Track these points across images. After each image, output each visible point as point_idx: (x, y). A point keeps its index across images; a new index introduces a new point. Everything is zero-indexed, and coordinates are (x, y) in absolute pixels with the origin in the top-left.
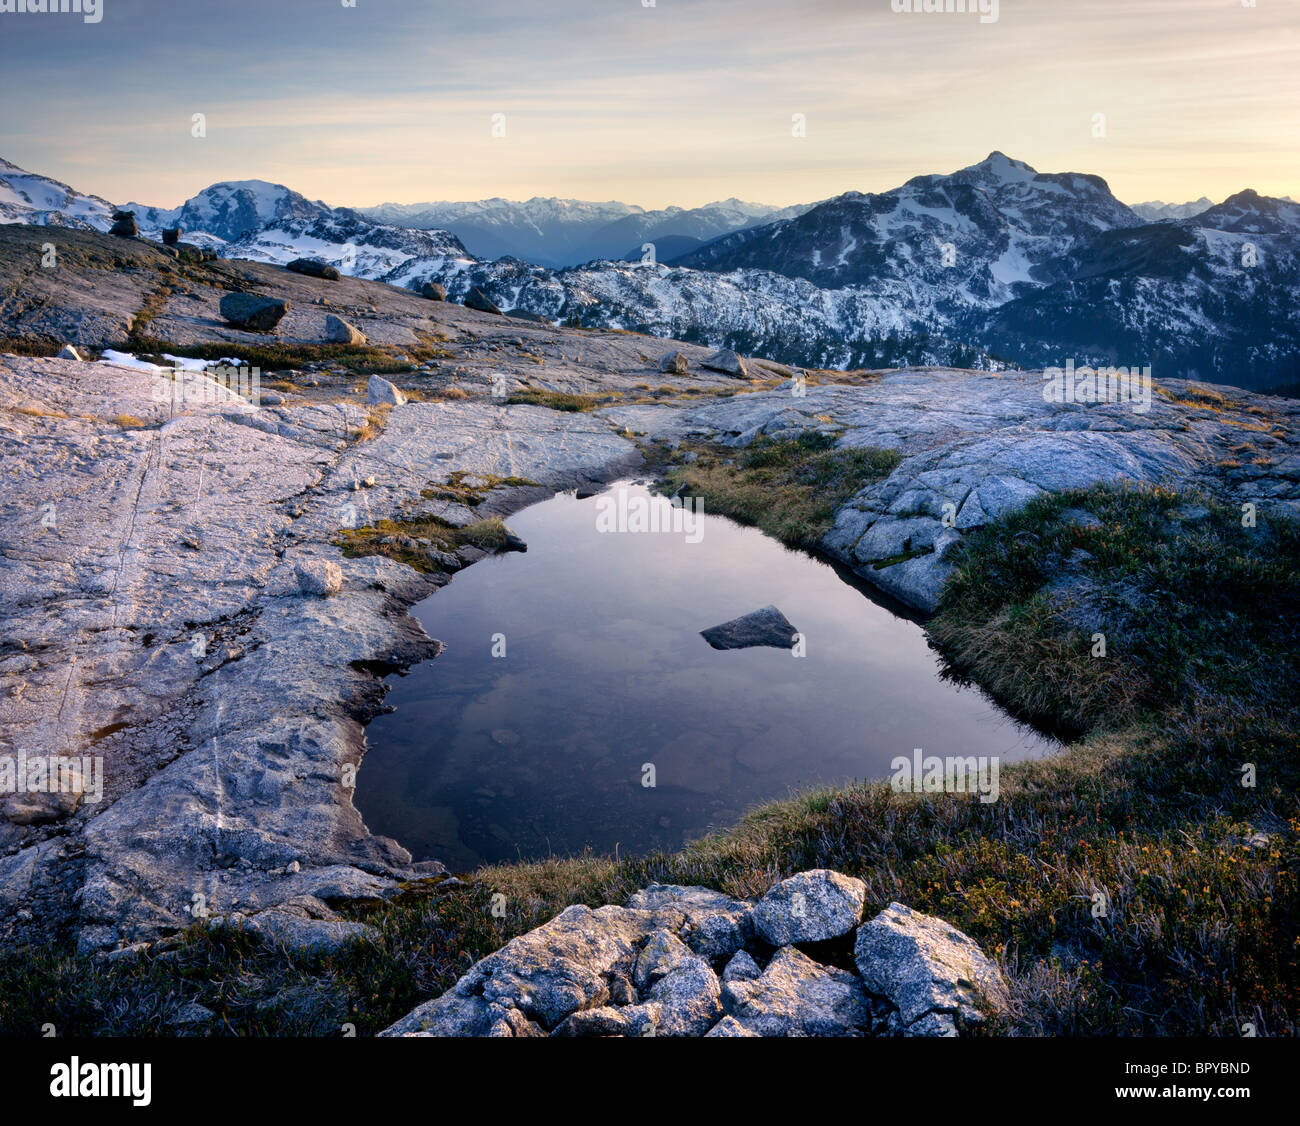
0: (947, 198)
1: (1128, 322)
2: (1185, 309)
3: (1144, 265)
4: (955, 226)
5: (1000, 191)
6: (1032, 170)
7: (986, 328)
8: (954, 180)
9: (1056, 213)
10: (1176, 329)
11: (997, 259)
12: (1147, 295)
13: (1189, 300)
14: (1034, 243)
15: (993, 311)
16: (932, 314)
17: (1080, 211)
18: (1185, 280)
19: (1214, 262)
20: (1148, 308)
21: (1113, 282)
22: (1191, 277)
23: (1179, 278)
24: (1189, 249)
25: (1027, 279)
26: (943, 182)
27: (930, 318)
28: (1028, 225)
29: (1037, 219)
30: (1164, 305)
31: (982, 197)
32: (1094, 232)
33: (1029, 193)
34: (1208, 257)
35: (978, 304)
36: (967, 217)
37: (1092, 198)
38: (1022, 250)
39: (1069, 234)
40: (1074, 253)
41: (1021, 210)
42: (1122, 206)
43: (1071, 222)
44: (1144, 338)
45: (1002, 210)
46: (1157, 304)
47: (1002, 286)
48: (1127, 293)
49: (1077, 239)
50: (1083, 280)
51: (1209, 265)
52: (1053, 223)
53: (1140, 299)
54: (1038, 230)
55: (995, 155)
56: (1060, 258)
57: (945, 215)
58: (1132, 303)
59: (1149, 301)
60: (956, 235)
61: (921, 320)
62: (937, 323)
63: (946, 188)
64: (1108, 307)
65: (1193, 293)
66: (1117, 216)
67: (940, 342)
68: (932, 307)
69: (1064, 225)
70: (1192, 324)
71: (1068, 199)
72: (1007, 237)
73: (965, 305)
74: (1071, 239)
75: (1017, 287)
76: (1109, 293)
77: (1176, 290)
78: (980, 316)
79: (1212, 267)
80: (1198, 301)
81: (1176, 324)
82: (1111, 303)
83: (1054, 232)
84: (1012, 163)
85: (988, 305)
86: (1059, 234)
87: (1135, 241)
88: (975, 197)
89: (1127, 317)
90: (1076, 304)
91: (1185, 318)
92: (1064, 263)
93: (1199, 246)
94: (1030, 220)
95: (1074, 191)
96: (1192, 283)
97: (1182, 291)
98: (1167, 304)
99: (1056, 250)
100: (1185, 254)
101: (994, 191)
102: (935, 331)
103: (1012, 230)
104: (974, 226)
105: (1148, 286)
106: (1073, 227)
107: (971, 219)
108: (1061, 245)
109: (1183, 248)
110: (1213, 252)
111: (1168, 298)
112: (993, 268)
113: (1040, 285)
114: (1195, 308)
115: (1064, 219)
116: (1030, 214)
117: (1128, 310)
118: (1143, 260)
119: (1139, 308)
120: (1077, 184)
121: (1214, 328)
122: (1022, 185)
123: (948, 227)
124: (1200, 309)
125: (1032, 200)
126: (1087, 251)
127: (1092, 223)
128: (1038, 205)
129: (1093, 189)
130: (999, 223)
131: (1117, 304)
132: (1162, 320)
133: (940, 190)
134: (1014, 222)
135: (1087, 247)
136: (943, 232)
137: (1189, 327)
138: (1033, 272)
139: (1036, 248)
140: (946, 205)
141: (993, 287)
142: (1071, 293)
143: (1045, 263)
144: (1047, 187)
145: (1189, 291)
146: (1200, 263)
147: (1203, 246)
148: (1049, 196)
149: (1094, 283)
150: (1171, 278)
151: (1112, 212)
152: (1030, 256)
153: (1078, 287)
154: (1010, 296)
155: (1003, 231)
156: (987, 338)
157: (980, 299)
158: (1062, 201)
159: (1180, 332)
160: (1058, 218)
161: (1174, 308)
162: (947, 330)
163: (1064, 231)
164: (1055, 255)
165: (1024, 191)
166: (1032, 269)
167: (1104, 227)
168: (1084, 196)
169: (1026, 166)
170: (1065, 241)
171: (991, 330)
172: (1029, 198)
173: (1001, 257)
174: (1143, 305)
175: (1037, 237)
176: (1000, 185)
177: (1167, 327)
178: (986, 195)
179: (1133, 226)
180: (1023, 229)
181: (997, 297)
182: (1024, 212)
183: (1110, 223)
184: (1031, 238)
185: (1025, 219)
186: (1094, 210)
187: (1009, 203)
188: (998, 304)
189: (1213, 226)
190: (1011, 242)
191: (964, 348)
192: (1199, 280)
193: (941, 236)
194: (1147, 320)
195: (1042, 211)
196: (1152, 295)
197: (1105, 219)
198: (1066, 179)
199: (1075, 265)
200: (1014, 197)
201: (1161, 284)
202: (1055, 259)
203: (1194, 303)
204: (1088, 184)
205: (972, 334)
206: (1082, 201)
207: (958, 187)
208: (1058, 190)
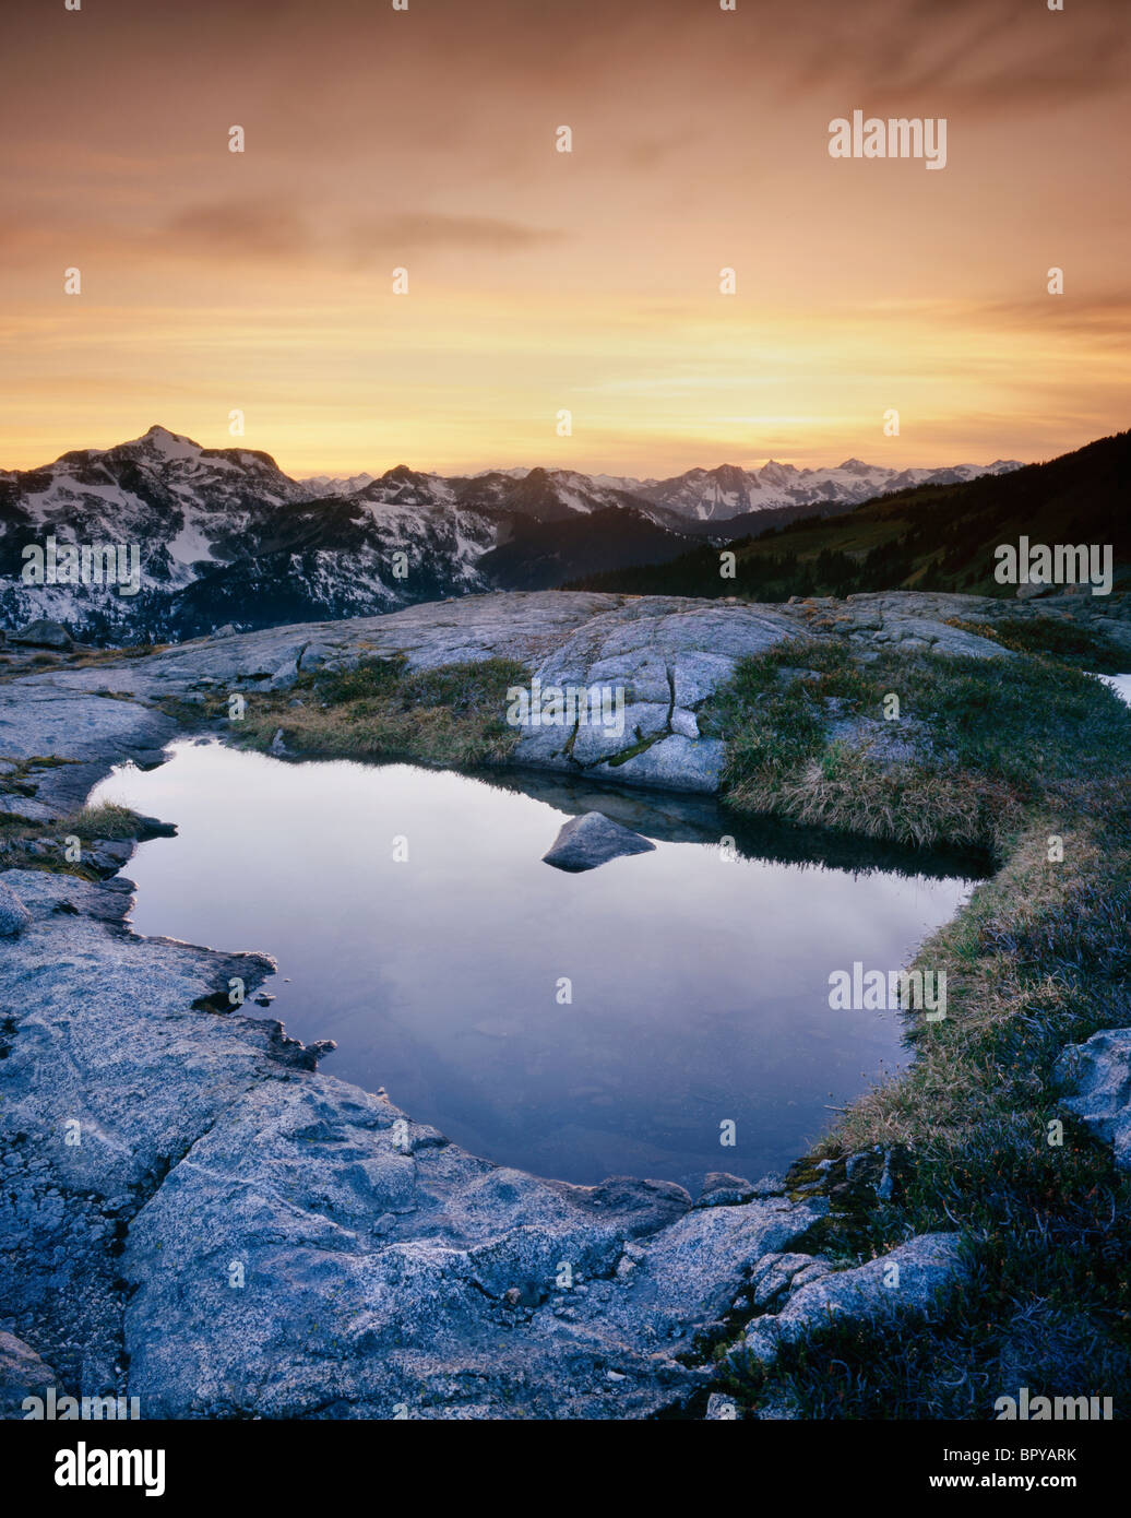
0: (109, 474)
1: (315, 595)
2: (365, 579)
3: (319, 540)
4: (122, 504)
5: (166, 467)
6: (197, 445)
7: (173, 612)
8: (114, 456)
9: (229, 489)
10: (360, 598)
11: (173, 539)
12: (327, 567)
13: (367, 570)
14: (211, 521)
15: (177, 594)
16: (109, 601)
17: (251, 487)
18: (361, 551)
19: (382, 533)
20: (331, 581)
21: (294, 557)
22: (365, 548)
23: (354, 549)
24: (360, 522)
25: (209, 558)
26: (102, 457)
27: (108, 606)
28: (201, 502)
29: (210, 495)
30: (344, 576)
31: (146, 472)
32: (269, 508)
33: (198, 469)
34: (377, 529)
35: (160, 587)
36: (134, 495)
37: (262, 474)
38: (198, 528)
39: (245, 510)
40: (252, 529)
41: (191, 486)
42: (292, 481)
43: (244, 497)
44: (332, 610)
45: (171, 487)
46: (339, 576)
47: (183, 567)
48: (310, 566)
49: (253, 515)
50: (265, 556)
51: (380, 536)
52: (227, 500)
53: (323, 572)
54: (213, 506)
55: (155, 430)
56: (239, 535)
57: (111, 493)
58: (315, 576)
59: (331, 574)
60: (124, 515)
61: (98, 610)
62: (116, 611)
63: (107, 464)
64: (293, 581)
65: (370, 564)
66: (288, 492)
67: (124, 631)
68: (108, 594)
69: (239, 502)
70: (373, 593)
71: (238, 475)
72: (181, 515)
73: (145, 589)
74: (247, 515)
75: (199, 567)
76: (293, 568)
77: (353, 561)
78: (163, 600)
79: (382, 537)
80: (375, 571)
81: (359, 594)
82: (296, 577)
83: (229, 509)
84: (176, 438)
85: (171, 587)
86: (234, 510)
87: (309, 516)
88: (140, 473)
89: (313, 590)
90: (262, 581)
91: (366, 588)
92: (244, 539)
93: (368, 518)
94: (203, 497)
95: (243, 467)
96: (367, 554)
97: (359, 562)
98: (348, 575)
99: (234, 527)
100: (356, 526)
101: (160, 467)
102: (116, 620)
103: (185, 508)
104: (143, 504)
105: (328, 559)
106: (248, 503)
107: (140, 497)
108: (238, 521)
109: (354, 521)
110: (381, 524)
111: (347, 569)
112: (170, 547)
113: (222, 563)
114: (373, 577)
115: (236, 494)
116: (201, 490)
117: (313, 584)
118: (319, 533)
119: (322, 580)
120: (246, 460)
121: (392, 595)
122: (188, 460)
123: (115, 506)
124: (378, 579)
125: (202, 476)
126: (265, 526)
127: (266, 499)
128: (208, 481)
129: (261, 465)
130: (170, 501)
131: (302, 578)
132: (346, 591)
133: (99, 466)
134: (186, 499)
135: (263, 523)
136: (110, 511)
137: (371, 596)
138: (214, 550)
139: (213, 525)
140: (110, 482)
141: (173, 569)
142: (256, 570)
143: (224, 541)
144: (217, 463)
145: (366, 562)
146: (370, 534)
147: (371, 519)
148: (219, 472)
149: (276, 559)
150: (346, 551)
151: (283, 488)
152: (208, 534)
153: (262, 564)
154: (193, 577)
155: (175, 509)
156: (175, 623)
157: (161, 582)
158: (232, 477)
159: (363, 601)
160: (230, 493)
161: (355, 578)
162: (129, 617)
163: (238, 508)
164: (233, 532)
165: (192, 467)
166: (211, 547)
167: (277, 502)
168: (253, 472)
169: (191, 442)
170: (241, 518)
171: (178, 614)
172: (198, 474)
173: (177, 536)
174: (326, 578)
175: (212, 515)
176: (165, 461)
177: (351, 598)
178: (152, 471)
179: (305, 501)
180: (197, 506)
181: (179, 578)
182: (195, 488)
183: (283, 498)
184: (206, 516)
185: (198, 496)
186: (265, 487)
187: (178, 480)
188: (181, 586)
189: (376, 499)
190: (187, 520)
191: (152, 636)
192: (372, 551)
193: (108, 516)
194: (331, 592)
195: (211, 487)
196: (333, 567)
197: (277, 494)
198: (233, 455)
199: (255, 541)
200: (182, 473)
201: (340, 557)
202: (234, 536)
203: (371, 573)
204: (255, 459)
205: (159, 621)
206: (253, 477)
207: (120, 463)
208: (226, 465)
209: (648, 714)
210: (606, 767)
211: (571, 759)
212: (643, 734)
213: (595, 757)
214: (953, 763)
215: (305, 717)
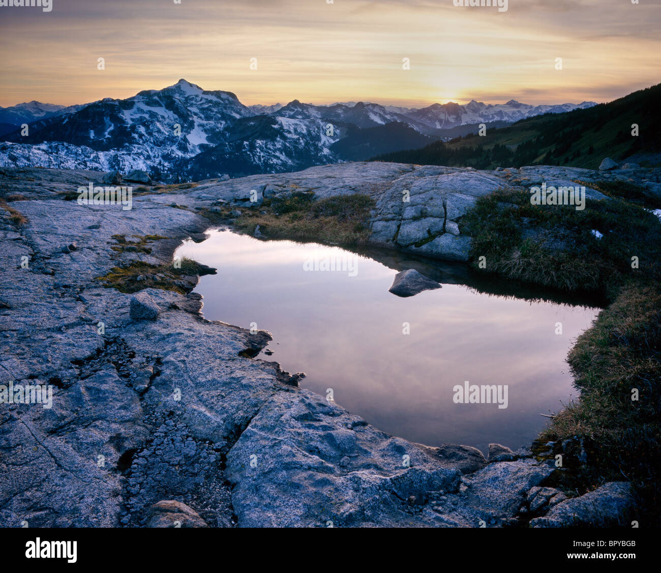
0: (160, 102)
1: (255, 160)
2: (278, 154)
3: (257, 134)
4: (166, 116)
5: (187, 99)
6: (201, 89)
7: (189, 167)
8: (162, 93)
9: (215, 110)
10: (275, 163)
11: (190, 133)
12: (261, 148)
13: (279, 149)
14: (207, 125)
15: (191, 159)
16: (160, 162)
17: (225, 109)
18: (276, 141)
19: (286, 132)
20: (262, 154)
21: (245, 143)
22: (278, 139)
23: (273, 140)
24: (276, 127)
25: (206, 142)
26: (157, 93)
27: (160, 164)
28: (202, 116)
29: (207, 113)
30: (268, 152)
31: (178, 101)
32: (234, 119)
33: (201, 100)
34: (284, 130)
35: (183, 156)
36: (172, 112)
37: (230, 103)
38: (201, 128)
39: (223, 120)
40: (226, 129)
41: (198, 108)
42: (244, 107)
43: (222, 114)
44: (262, 168)
45: (189, 108)
46: (266, 152)
47: (194, 146)
48: (252, 147)
49: (226, 123)
50: (232, 142)
51: (285, 133)
52: (214, 115)
53: (258, 150)
54: (208, 118)
55: (182, 81)
56: (220, 132)
57: (160, 111)
58: (255, 152)
59: (262, 151)
60: (167, 121)
61: (155, 165)
62: (164, 166)
63: (159, 97)
64: (244, 154)
65: (280, 146)
66: (243, 112)
67: (167, 176)
68: (160, 158)
69: (220, 116)
70: (281, 160)
71: (220, 103)
72: (193, 122)
73: (177, 156)
74: (224, 122)
75: (202, 146)
76: (245, 148)
77: (273, 145)
78: (185, 161)
79: (286, 134)
80: (282, 150)
81: (275, 161)
82: (246, 152)
83: (215, 119)
84: (191, 85)
85: (188, 156)
86: (218, 120)
87: (252, 123)
88: (175, 102)
89: (254, 158)
90: (230, 153)
91: (278, 158)
92: (222, 134)
93: (279, 125)
94: (203, 113)
95: (222, 99)
96: (279, 142)
97: (275, 146)
98: (270, 152)
99: (218, 128)
100: (274, 128)
101: (184, 99)
102: (163, 171)
103: (195, 118)
104: (176, 116)
105: (261, 144)
106: (224, 117)
107: (174, 113)
108: (219, 125)
109: (273, 126)
110: (285, 128)
111: (270, 149)
112: (189, 137)
113: (212, 145)
114: (282, 153)
115: (219, 113)
116: (203, 110)
117: (254, 155)
118: (257, 132)
119: (258, 154)
120: (223, 96)
121: (290, 161)
122: (197, 96)
123: (163, 117)
124: (284, 154)
125: (203, 104)
126: (232, 128)
127: (232, 115)
128: (206, 106)
129: (231, 99)
130: (188, 115)
131: (249, 153)
132: (269, 159)
133: (156, 98)
134: (196, 114)
135: (231, 126)
136: (161, 119)
137: (281, 162)
138: (208, 139)
139: (208, 127)
140: (160, 105)
141: (190, 147)
142: (227, 148)
143: (212, 134)
144: (210, 97)
145: (279, 146)
146: (281, 132)
147: (281, 125)
148: (211, 101)
149: (237, 143)
150: (269, 140)
151: (240, 110)
152: (206, 131)
153: (230, 145)
154: (199, 151)
155: (191, 119)
156: (190, 172)
157: (184, 153)
158: (217, 104)
159: (277, 164)
160: (216, 112)
161: (273, 153)
162: (169, 169)
163: (219, 119)
164: (217, 130)
165: (199, 99)
166: (207, 137)
167: (238, 117)
168: (227, 102)
169: (198, 87)
170: (221, 124)
171: (192, 169)
172: (201, 102)
173: (191, 132)
174: (260, 153)
175: (208, 122)
176: (186, 96)
177: (271, 162)
178: (180, 101)
179: (250, 116)
180: (201, 118)
181: (192, 152)
182: (200, 109)
183: (240, 114)
184: (205, 122)
185: (200, 113)
186: (232, 109)
187: (192, 105)
188: (193, 155)
189: (283, 116)
190: (196, 124)
191: (180, 178)
192: (281, 141)
193: (160, 121)
194: (262, 159)
195: (207, 109)
196: (263, 148)
197: (238, 113)
198: (217, 94)
199: (227, 135)
200: (194, 102)
201: (266, 143)
202: (218, 132)
203: (281, 151)
204: (228, 96)
205: (182, 171)
206: (227, 104)
207: (165, 97)
208: (214, 99)
209: (434, 223)
210: (413, 247)
211: (396, 243)
212: (431, 232)
213: (408, 242)
214: (586, 251)
215: (268, 220)
